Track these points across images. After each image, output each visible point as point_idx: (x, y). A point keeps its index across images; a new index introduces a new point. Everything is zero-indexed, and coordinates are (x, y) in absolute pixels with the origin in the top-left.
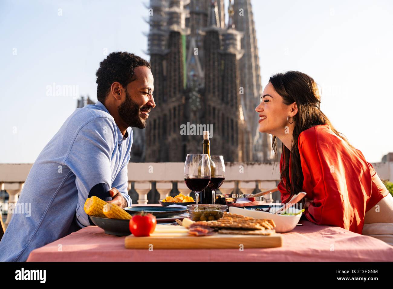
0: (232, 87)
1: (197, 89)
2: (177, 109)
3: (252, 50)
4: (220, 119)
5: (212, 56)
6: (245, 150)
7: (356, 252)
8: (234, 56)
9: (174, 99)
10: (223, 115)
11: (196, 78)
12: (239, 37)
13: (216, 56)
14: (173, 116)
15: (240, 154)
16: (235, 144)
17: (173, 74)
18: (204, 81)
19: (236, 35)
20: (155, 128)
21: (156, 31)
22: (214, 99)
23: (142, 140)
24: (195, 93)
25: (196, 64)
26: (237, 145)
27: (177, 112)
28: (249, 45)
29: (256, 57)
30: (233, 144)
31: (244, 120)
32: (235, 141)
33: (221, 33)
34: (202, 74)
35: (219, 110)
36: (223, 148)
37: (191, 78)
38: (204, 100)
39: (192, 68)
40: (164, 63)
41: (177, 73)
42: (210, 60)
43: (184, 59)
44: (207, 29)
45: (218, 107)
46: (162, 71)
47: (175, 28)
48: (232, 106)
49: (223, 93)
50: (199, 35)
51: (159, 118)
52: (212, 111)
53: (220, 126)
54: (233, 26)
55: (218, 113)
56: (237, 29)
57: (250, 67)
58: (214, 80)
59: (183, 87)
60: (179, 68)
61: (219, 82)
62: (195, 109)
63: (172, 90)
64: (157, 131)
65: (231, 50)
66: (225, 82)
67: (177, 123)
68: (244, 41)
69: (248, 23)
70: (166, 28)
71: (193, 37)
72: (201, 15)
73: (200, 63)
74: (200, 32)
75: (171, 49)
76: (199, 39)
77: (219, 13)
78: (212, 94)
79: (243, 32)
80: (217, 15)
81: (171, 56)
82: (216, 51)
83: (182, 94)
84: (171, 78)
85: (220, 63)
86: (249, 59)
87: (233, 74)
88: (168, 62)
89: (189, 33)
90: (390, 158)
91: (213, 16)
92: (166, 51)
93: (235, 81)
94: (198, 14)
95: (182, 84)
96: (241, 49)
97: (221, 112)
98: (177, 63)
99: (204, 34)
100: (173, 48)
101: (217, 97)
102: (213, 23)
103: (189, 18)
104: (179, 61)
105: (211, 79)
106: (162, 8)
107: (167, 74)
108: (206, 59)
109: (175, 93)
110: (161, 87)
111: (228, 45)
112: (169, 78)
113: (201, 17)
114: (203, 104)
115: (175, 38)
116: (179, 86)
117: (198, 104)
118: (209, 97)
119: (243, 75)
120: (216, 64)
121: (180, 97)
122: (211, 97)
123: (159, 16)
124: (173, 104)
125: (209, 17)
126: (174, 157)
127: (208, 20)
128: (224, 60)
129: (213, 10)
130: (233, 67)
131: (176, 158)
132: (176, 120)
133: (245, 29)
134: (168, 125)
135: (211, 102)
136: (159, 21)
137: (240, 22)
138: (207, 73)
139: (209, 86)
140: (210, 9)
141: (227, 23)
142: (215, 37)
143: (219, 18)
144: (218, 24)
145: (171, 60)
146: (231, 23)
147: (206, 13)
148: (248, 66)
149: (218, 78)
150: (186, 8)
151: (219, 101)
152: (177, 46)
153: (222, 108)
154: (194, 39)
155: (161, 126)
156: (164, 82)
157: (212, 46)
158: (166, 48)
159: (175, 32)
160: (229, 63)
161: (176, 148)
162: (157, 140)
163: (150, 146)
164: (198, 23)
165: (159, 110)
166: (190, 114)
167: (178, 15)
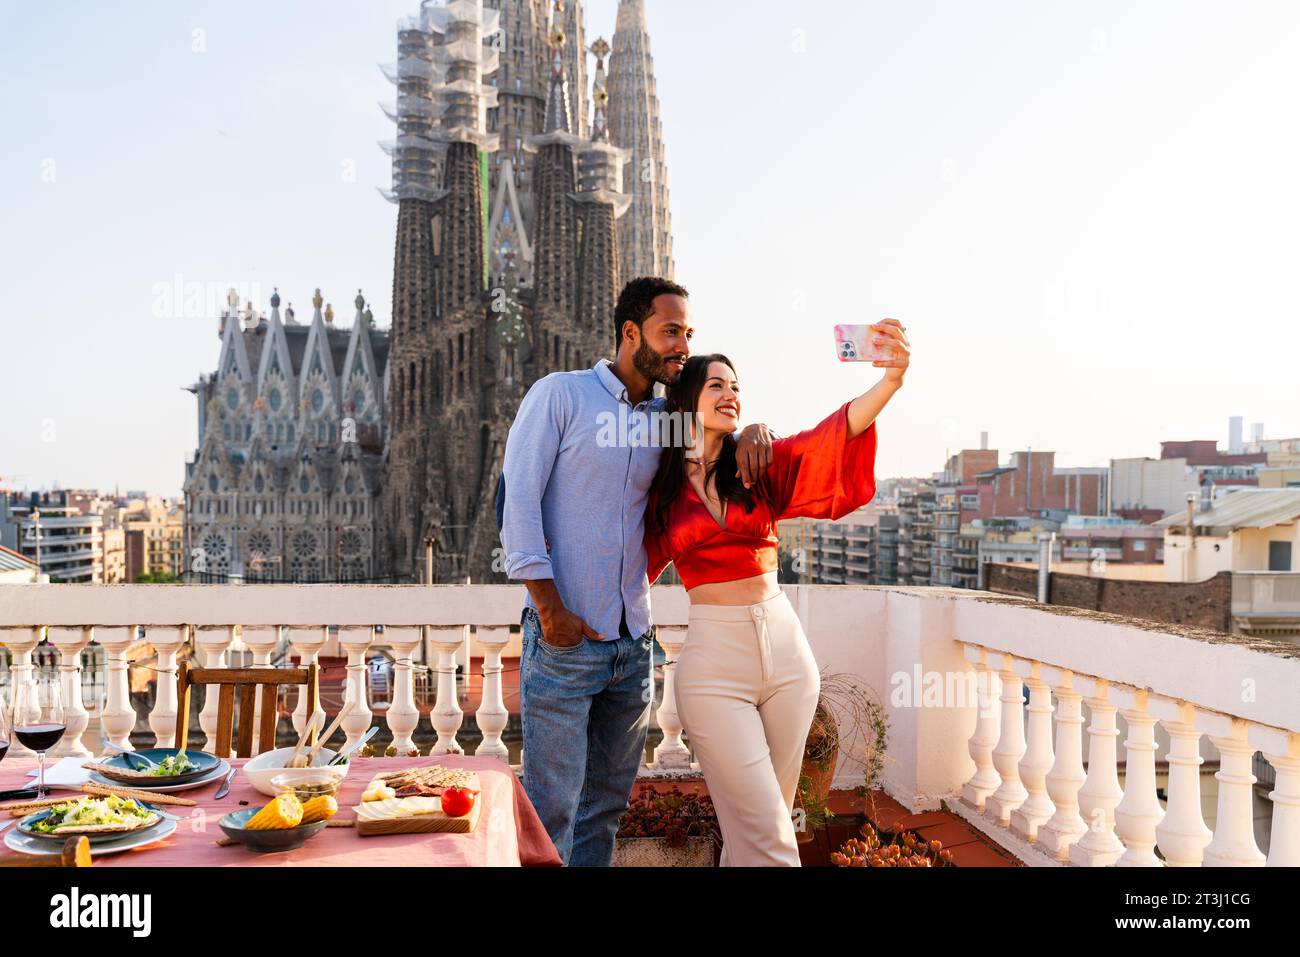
0: (600, 288)
1: (515, 291)
3: (653, 194)
5: (552, 207)
8: (610, 207)
9: (458, 316)
10: (578, 353)
11: (512, 264)
12: (619, 159)
13: (563, 206)
14: (456, 357)
17: (456, 253)
18: (533, 267)
19: (614, 156)
20: (412, 387)
21: (414, 141)
22: (556, 314)
23: (383, 412)
24: (509, 300)
25: (515, 228)
27: (466, 348)
29: (662, 212)
33: (575, 151)
34: (528, 254)
35: (568, 345)
37: (503, 263)
38: (532, 318)
39: (505, 237)
40: (436, 222)
41: (467, 249)
42: (547, 219)
43: (484, 213)
44: (540, 138)
45: (567, 335)
46: (431, 243)
47: (463, 133)
49: (579, 301)
50: (522, 150)
51: (424, 361)
52: (552, 345)
54: (607, 133)
55: (567, 350)
56: (616, 141)
57: (647, 238)
58: (557, 268)
59: (482, 288)
60: (473, 239)
61: (568, 274)
62: (510, 339)
63: (455, 292)
64: (417, 392)
65: (602, 196)
66: (585, 276)
67: (466, 373)
68: (634, 171)
69: (643, 124)
70: (439, 135)
71: (505, 158)
72: (527, 101)
73: (525, 226)
74: (525, 147)
75: (453, 189)
76: (522, 163)
77: (570, 98)
78: (553, 304)
79: (631, 150)
80: (567, 103)
81: (452, 206)
82: (563, 195)
83: (479, 302)
84: (451, 261)
85: (572, 227)
86: (644, 218)
87: (606, 254)
88: (443, 221)
89: (497, 147)
90: (965, 465)
91: (558, 104)
92: (440, 193)
93: (611, 272)
94: (520, 98)
95: (478, 276)
96: (625, 191)
97: (573, 349)
98: (467, 225)
99: (536, 151)
100: (457, 187)
101: (565, 312)
102: (558, 126)
103: (497, 109)
104: (472, 218)
105: (551, 266)
106: (430, 82)
107: (442, 251)
108: (540, 215)
109: (461, 299)
110: (428, 284)
111: (596, 179)
112: (446, 261)
113: (528, 107)
114: (529, 327)
115: (461, 160)
116: (472, 283)
117: (518, 327)
118: (546, 310)
119: (630, 258)
120: (563, 228)
121: (473, 309)
122: (551, 311)
123: (422, 101)
124: (456, 326)
125: (547, 108)
126: (460, 456)
127: (546, 114)
128: (582, 220)
129: (557, 90)
130: (606, 236)
131: (464, 459)
132: (465, 367)
133: (637, 138)
134: (446, 377)
135: (548, 323)
136: (422, 115)
137: (623, 121)
138: (541, 250)
139: (547, 284)
140: (549, 89)
141: (591, 124)
142: (562, 160)
143: (574, 110)
144: (570, 127)
145: (452, 217)
146: (600, 125)
147: (539, 97)
148: (642, 236)
149: (568, 263)
150: (490, 84)
151: (569, 321)
152: (466, 181)
153: (575, 338)
154: (508, 162)
155: (428, 381)
156: (437, 271)
157: (553, 183)
158: (439, 186)
159: (462, 144)
160: (595, 226)
161: (464, 434)
162: (418, 414)
163: (400, 429)
164: (519, 123)
165: (423, 341)
166: (498, 352)
167: (471, 99)
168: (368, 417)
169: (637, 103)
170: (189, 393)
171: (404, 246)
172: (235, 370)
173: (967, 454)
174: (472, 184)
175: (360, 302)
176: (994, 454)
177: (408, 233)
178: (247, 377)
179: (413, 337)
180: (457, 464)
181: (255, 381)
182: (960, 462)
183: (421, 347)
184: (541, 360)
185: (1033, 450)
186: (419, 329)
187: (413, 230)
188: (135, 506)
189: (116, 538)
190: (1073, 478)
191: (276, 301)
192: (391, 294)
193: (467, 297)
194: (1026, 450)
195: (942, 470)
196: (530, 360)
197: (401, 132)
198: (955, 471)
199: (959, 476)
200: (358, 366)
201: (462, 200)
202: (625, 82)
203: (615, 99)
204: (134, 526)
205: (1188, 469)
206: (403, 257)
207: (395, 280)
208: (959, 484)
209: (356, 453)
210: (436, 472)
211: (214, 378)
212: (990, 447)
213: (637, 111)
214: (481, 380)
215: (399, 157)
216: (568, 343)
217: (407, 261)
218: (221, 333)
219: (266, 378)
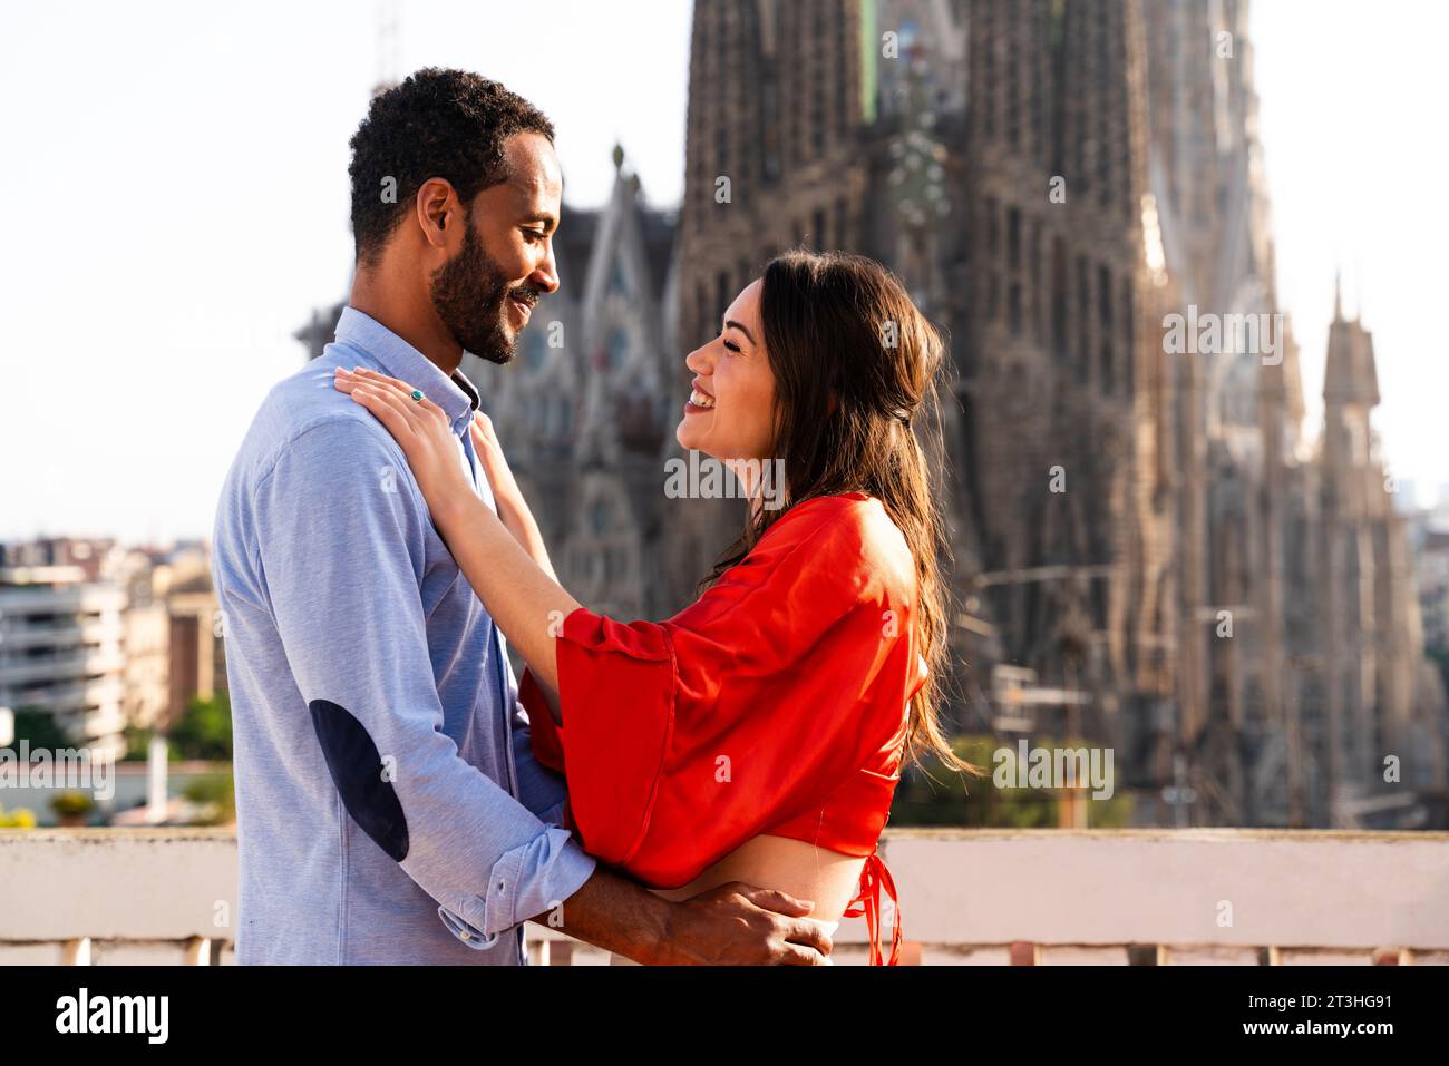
0: (1104, 107)
1: (928, 119)
2: (831, 218)
4: (1046, 267)
6: (1168, 416)
9: (815, 172)
10: (1059, 244)
11: (920, 67)
15: (1145, 438)
16: (1120, 389)
17: (807, 48)
18: (963, 72)
22: (1015, 166)
23: (663, 369)
24: (916, 139)
26: (1130, 392)
30: (1108, 388)
31: (1168, 269)
32: (1116, 374)
34: (953, 44)
35: (1038, 225)
36: (1059, 409)
37: (901, 64)
38: (962, 175)
39: (904, 13)
41: (829, 43)
45: (1035, 205)
46: (757, 30)
48: (1105, 199)
49: (1058, 134)
51: (744, 267)
52: (1004, 226)
53: (1046, 299)
55: (1036, 236)
58: (1013, 70)
59: (860, 112)
61: (1037, 80)
62: (917, 217)
63: (807, 127)
78: (1005, 143)
83: (854, 147)
84: (798, 64)
87: (1114, 36)
93: (1124, 74)
95: (850, 93)
97: (1048, 234)
101: (1028, 157)
105: (1001, 65)
107: (779, 44)
109: (818, 140)
110: (751, 113)
112: (787, 65)
114: (957, 192)
116: (841, 108)
117: (933, 193)
118: (991, 156)
121: (842, 160)
122: (1001, 157)
124: (808, 195)
135: (997, 181)
138: (981, 35)
139: (991, 105)
149: (1035, 59)
151: (1037, 175)
153: (1051, 209)
156: (769, 88)
166: (894, 241)
168: (636, 380)
170: (293, 342)
175: (619, 156)
183: (738, 238)
184: (982, 258)
186: (735, 201)
188: (187, 566)
189: (152, 628)
196: (959, 259)
200: (614, 281)
204: (184, 605)
206: (705, 62)
209: (611, 453)
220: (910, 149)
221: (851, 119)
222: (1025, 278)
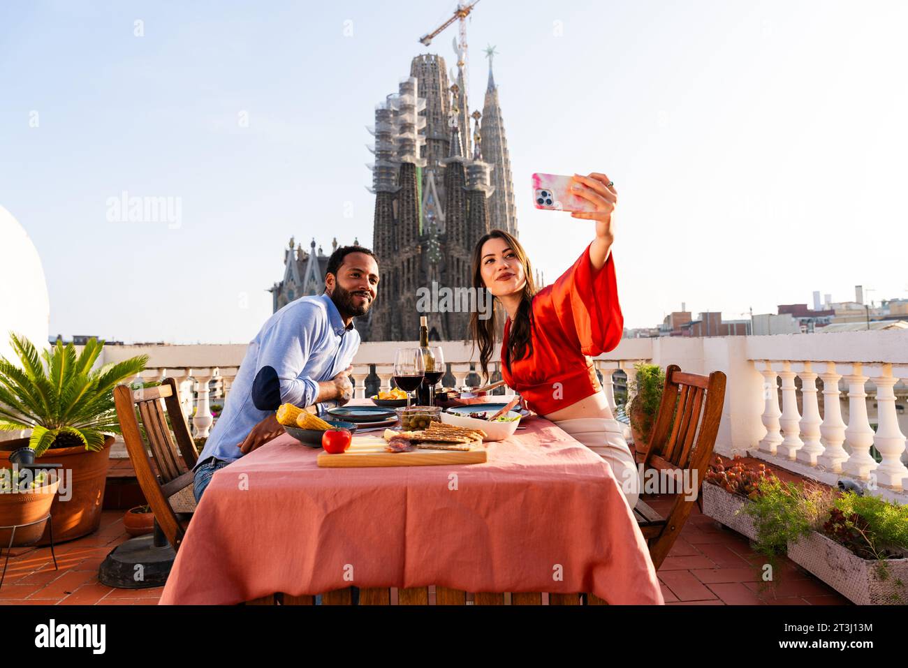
1: (436, 236)
2: (412, 260)
3: (505, 186)
4: (466, 273)
5: (454, 193)
7: (563, 468)
8: (484, 192)
9: (407, 249)
10: (469, 267)
11: (434, 223)
12: (488, 169)
13: (460, 193)
14: (406, 270)
17: (405, 218)
18: (445, 224)
19: (485, 168)
21: (384, 163)
22: (457, 247)
24: (433, 241)
25: (435, 205)
27: (411, 266)
28: (501, 180)
29: (510, 195)
33: (465, 165)
34: (442, 217)
37: (429, 222)
38: (445, 250)
39: (430, 209)
40: (395, 203)
41: (411, 216)
42: (452, 200)
43: (420, 198)
44: (447, 160)
45: (463, 258)
46: (393, 213)
47: (408, 158)
49: (469, 240)
50: (438, 166)
51: (389, 273)
52: (456, 263)
54: (481, 156)
55: (463, 265)
56: (485, 159)
57: (503, 208)
58: (457, 224)
59: (419, 233)
60: (414, 210)
61: (463, 226)
62: (433, 260)
63: (405, 237)
64: (386, 289)
65: (479, 186)
66: (472, 226)
67: (411, 278)
68: (495, 174)
69: (500, 151)
70: (396, 159)
71: (430, 170)
72: (440, 142)
73: (440, 203)
74: (440, 164)
75: (403, 186)
76: (438, 172)
77: (462, 140)
78: (455, 242)
79: (493, 164)
80: (461, 142)
81: (403, 194)
82: (459, 188)
83: (418, 242)
84: (403, 222)
85: (464, 203)
86: (501, 197)
87: (482, 216)
88: (399, 203)
89: (425, 165)
90: (674, 321)
91: (456, 143)
92: (397, 188)
93: (485, 225)
94: (437, 141)
95: (417, 229)
96: (491, 185)
97: (466, 265)
98: (411, 203)
99: (445, 166)
100: (406, 185)
101: (462, 246)
102: (456, 153)
103: (425, 146)
104: (413, 200)
105: (454, 223)
106: (391, 134)
107: (398, 216)
108: (448, 197)
109: (408, 241)
110: (391, 233)
111: (475, 180)
112: (400, 222)
113: (441, 145)
114: (444, 254)
115: (408, 171)
116: (414, 233)
117: (438, 254)
118: (452, 245)
119: (494, 218)
120: (460, 204)
121: (414, 246)
122: (455, 246)
123: (387, 143)
124: (406, 255)
125: (450, 145)
126: (409, 321)
127: (450, 148)
128: (470, 200)
129: (456, 136)
130: (482, 207)
131: (410, 323)
132: (411, 276)
133: (497, 159)
134: (401, 281)
135: (453, 252)
136: (388, 150)
137: (489, 150)
138: (449, 215)
139: (452, 232)
140: (452, 135)
141: (473, 152)
142: (459, 170)
143: (464, 146)
144: (462, 154)
145: (403, 200)
146: (478, 153)
147: (446, 139)
148: (500, 207)
149: (463, 221)
150: (421, 134)
151: (464, 250)
152: (410, 182)
153: (467, 259)
154: (431, 172)
155: (392, 283)
156: (396, 227)
157: (454, 182)
158: (396, 185)
159: (408, 164)
160: (477, 203)
161: (411, 309)
162: (386, 300)
163: (377, 308)
164: (437, 152)
165: (389, 263)
166: (428, 267)
167: (412, 142)
169: (496, 142)
170: (269, 293)
171: (379, 215)
172: (292, 280)
173: (674, 314)
174: (413, 183)
176: (689, 314)
177: (381, 208)
178: (298, 283)
179: (384, 261)
180: (407, 326)
181: (303, 285)
182: (672, 319)
183: (388, 265)
184: (450, 271)
185: (710, 311)
186: (387, 257)
187: (384, 207)
190: (732, 326)
191: (313, 245)
192: (373, 239)
193: (412, 240)
194: (706, 311)
195: (662, 323)
196: (444, 271)
197: (377, 159)
198: (669, 323)
199: (671, 326)
201: (408, 191)
202: (489, 131)
203: (485, 139)
205: (793, 319)
206: (378, 220)
207: (374, 232)
208: (672, 330)
210: (395, 330)
211: (281, 284)
212: (687, 310)
213: (496, 145)
214: (419, 282)
215: (376, 171)
216: (464, 262)
217: (381, 223)
218: (285, 262)
219: (308, 284)
220: (431, 243)
221: (417, 235)
222: (461, 276)
